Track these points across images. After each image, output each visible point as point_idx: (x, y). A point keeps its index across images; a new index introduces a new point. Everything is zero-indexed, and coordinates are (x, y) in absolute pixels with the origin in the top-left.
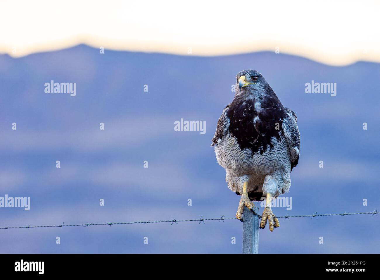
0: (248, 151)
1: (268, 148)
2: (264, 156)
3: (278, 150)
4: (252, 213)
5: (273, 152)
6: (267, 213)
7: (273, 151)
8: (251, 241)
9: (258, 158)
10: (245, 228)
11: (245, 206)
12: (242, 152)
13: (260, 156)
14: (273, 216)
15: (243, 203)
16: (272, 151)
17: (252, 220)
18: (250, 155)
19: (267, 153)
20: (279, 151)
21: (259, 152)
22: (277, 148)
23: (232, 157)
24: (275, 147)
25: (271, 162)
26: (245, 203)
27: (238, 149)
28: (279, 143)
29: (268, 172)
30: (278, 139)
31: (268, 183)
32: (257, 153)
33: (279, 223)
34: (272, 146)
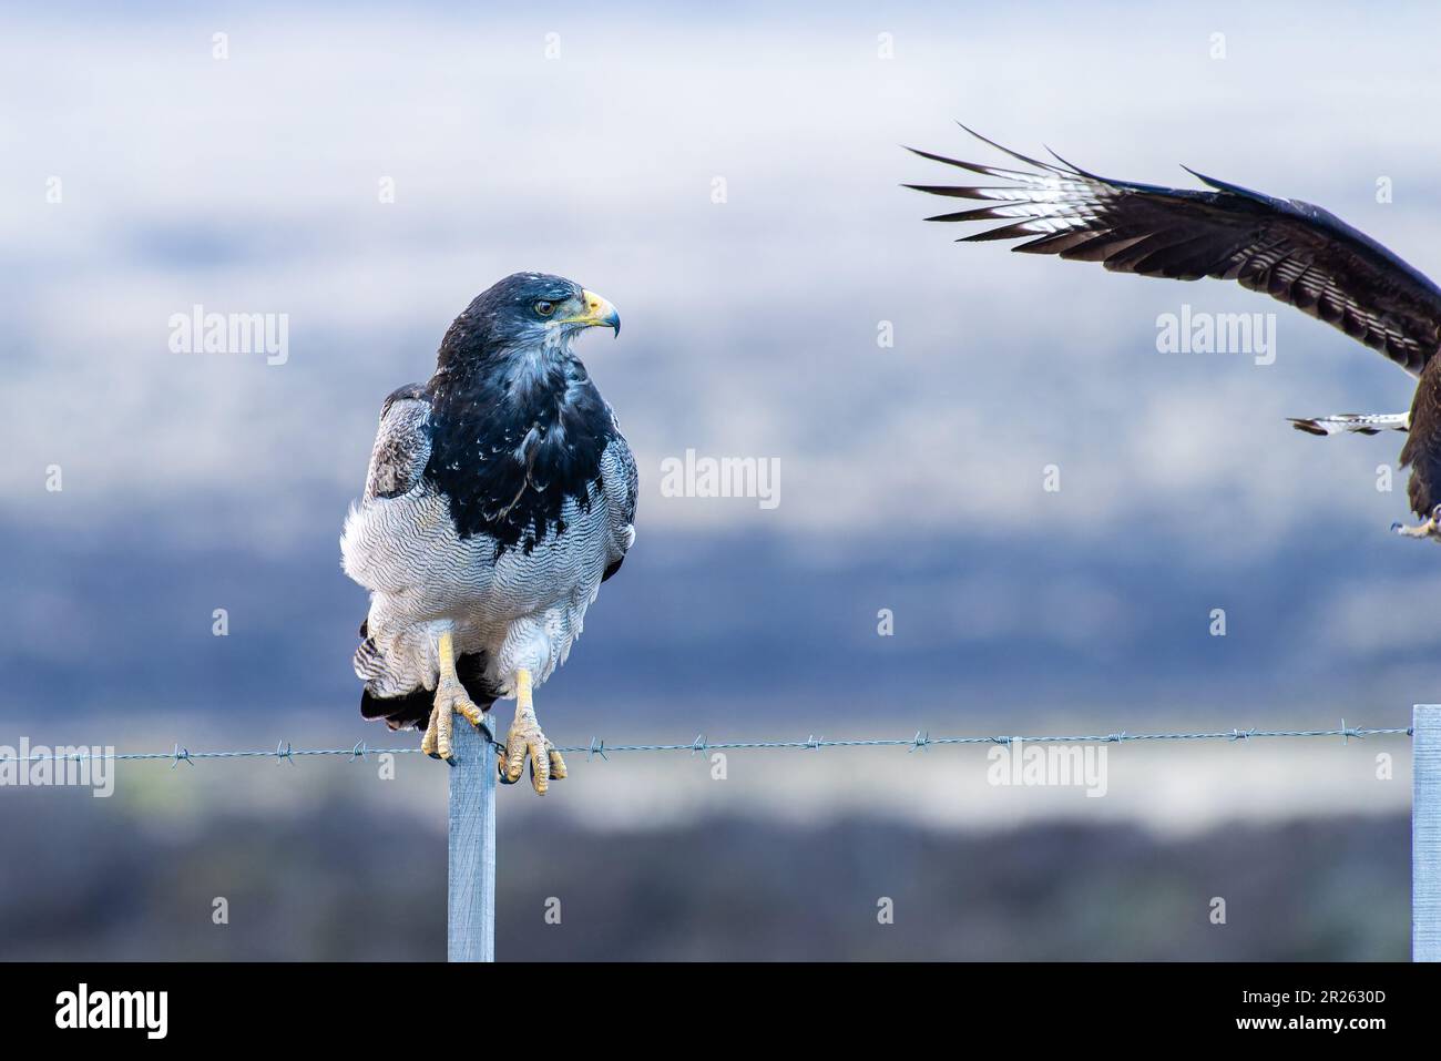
0: (483, 543)
1: (551, 533)
2: (533, 559)
3: (578, 537)
4: (479, 737)
5: (563, 546)
6: (527, 734)
7: (564, 541)
8: (477, 827)
9: (513, 565)
10: (456, 785)
11: (456, 713)
12: (464, 546)
13: (522, 557)
14: (548, 747)
15: (449, 703)
16: (559, 543)
17: (480, 759)
18: (488, 558)
19: (543, 548)
20: (579, 543)
21: (522, 545)
22: (577, 533)
23: (422, 563)
24: (572, 530)
25: (549, 574)
26: (458, 704)
27: (450, 538)
28: (584, 518)
29: (531, 607)
30: (581, 507)
31: (524, 637)
32: (514, 550)
33: (564, 767)
34: (561, 528)
